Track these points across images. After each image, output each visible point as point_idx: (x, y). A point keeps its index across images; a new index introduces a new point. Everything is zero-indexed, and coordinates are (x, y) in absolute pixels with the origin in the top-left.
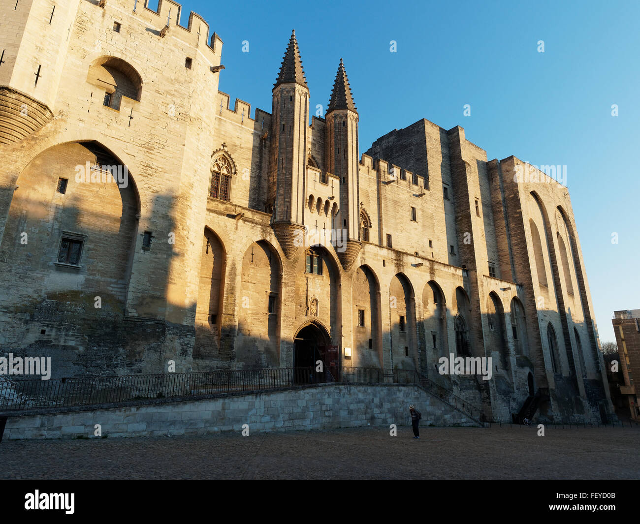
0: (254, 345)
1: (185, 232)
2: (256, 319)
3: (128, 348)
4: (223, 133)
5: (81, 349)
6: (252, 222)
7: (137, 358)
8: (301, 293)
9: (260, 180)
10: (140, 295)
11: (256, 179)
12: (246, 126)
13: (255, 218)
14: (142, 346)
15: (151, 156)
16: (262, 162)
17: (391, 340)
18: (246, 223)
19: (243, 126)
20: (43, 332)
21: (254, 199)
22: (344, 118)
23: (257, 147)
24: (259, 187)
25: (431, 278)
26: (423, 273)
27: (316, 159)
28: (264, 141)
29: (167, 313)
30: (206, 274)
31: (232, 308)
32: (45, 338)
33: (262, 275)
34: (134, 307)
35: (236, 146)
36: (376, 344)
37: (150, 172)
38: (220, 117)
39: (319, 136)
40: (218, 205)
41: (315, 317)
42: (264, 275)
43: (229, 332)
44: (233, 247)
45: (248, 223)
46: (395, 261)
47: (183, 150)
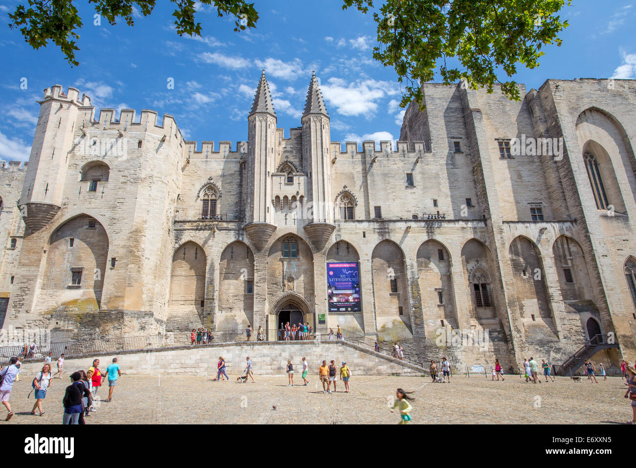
0: (234, 319)
1: (140, 253)
2: (236, 299)
3: (101, 328)
4: (209, 170)
5: (76, 331)
6: (227, 230)
7: (107, 333)
8: (278, 275)
9: (241, 196)
10: (108, 297)
11: (238, 195)
13: (230, 226)
14: (109, 327)
15: (115, 212)
16: (242, 181)
17: (374, 303)
18: (221, 231)
19: (225, 160)
20: (57, 323)
21: (237, 210)
22: (309, 122)
23: (238, 171)
24: (240, 200)
25: (429, 237)
26: (417, 235)
27: (294, 163)
28: (243, 165)
29: (125, 305)
31: (212, 294)
32: (58, 326)
33: (240, 267)
34: (105, 304)
35: (220, 176)
37: (114, 222)
38: (206, 160)
39: (296, 143)
40: (199, 224)
41: (292, 292)
42: (243, 266)
43: (211, 312)
44: (211, 251)
45: (223, 231)
46: (378, 231)
47: (136, 201)
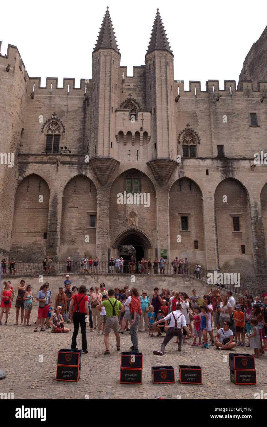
0: (76, 252)
2: (79, 233)
4: (53, 106)
6: (70, 164)
8: (120, 210)
9: (84, 131)
11: (81, 131)
12: (71, 95)
13: (73, 160)
16: (86, 117)
17: (217, 240)
18: (65, 165)
19: (69, 96)
21: (80, 146)
22: (153, 59)
23: (81, 108)
24: (84, 136)
27: (137, 101)
28: (87, 101)
30: (39, 206)
31: (54, 226)
33: (83, 201)
35: (64, 112)
36: (203, 244)
38: (50, 96)
39: (139, 81)
40: (43, 157)
41: (134, 227)
42: (85, 200)
43: (53, 244)
44: (54, 184)
45: (66, 165)
46: (221, 169)
